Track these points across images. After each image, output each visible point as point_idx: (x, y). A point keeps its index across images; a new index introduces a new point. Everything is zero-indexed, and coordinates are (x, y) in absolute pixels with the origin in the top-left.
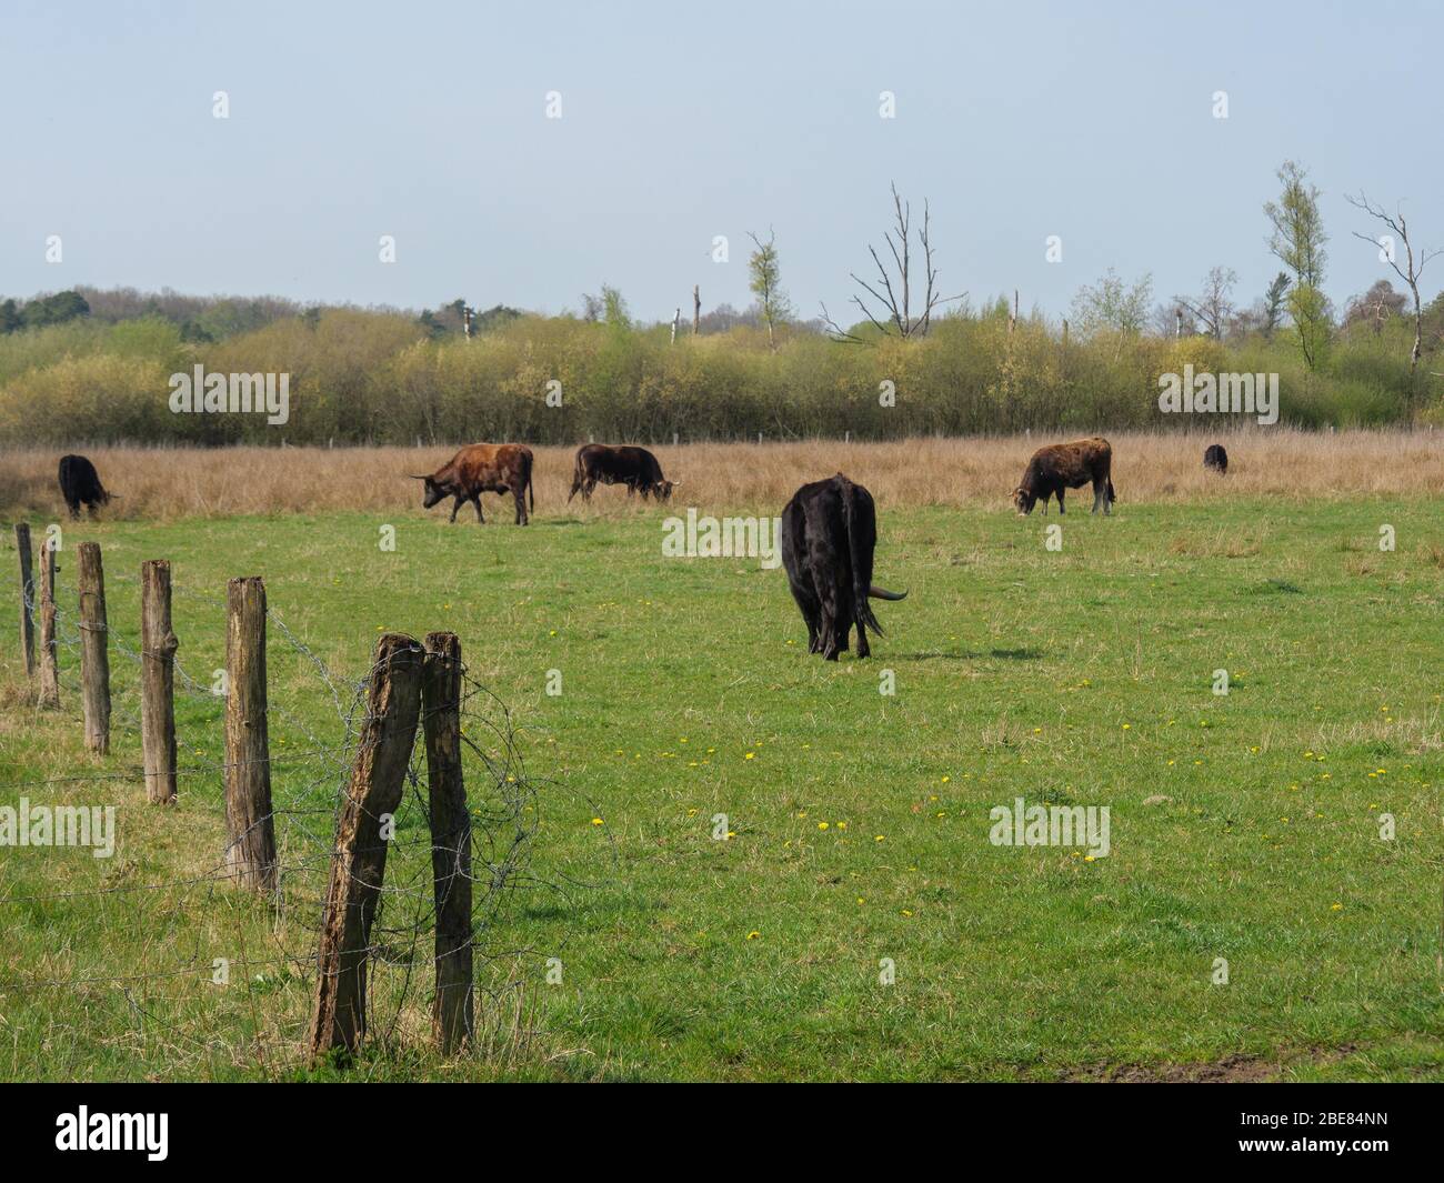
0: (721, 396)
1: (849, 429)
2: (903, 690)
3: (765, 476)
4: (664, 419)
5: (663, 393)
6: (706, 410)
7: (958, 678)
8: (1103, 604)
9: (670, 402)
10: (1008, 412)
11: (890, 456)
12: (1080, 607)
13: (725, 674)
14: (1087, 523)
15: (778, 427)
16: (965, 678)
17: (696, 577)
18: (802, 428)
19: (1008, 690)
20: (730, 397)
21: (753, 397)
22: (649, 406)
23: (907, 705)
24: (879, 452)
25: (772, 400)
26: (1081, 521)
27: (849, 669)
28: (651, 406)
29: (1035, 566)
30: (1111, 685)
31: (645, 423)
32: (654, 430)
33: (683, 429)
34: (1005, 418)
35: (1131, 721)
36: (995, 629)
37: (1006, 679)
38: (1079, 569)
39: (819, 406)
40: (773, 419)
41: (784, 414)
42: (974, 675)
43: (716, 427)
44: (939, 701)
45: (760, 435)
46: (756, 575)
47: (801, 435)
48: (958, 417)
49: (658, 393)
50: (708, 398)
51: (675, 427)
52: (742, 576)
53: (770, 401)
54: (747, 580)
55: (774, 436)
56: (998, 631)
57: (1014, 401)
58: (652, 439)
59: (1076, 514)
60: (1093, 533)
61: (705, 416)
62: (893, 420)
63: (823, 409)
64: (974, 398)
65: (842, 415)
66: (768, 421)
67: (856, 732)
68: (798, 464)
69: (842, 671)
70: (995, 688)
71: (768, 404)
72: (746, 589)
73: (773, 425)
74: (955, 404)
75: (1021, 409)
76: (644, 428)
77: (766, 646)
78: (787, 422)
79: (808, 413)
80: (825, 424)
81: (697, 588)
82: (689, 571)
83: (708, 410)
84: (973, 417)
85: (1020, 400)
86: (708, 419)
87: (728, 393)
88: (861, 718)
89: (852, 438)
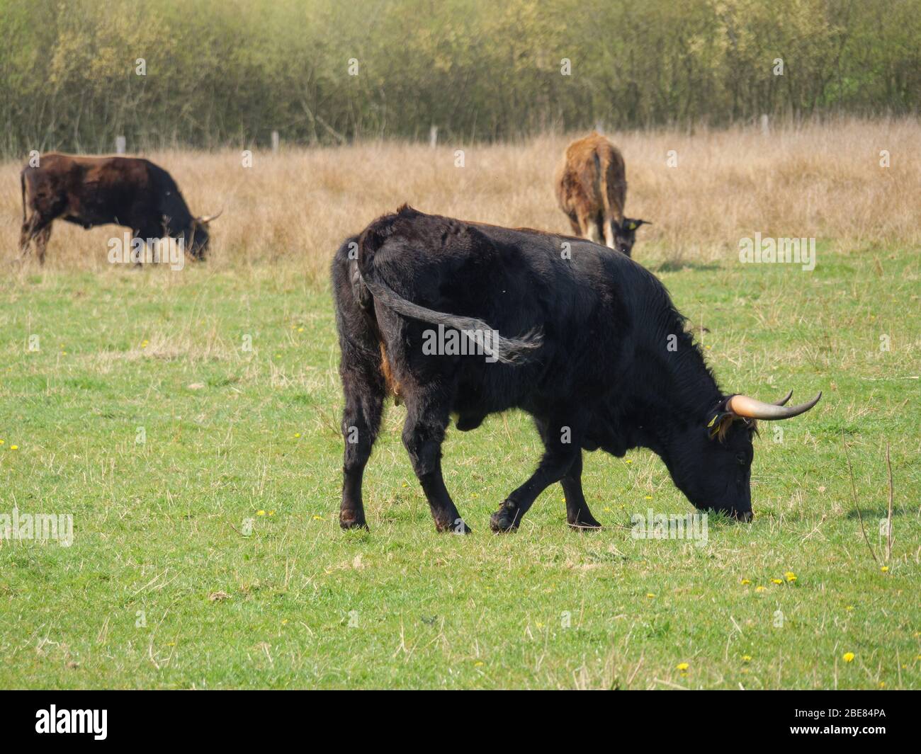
0: (202, 67)
1: (437, 122)
2: (450, 597)
3: (268, 210)
4: (100, 110)
5: (96, 64)
6: (174, 92)
7: (554, 572)
8: (851, 432)
9: (110, 80)
10: (727, 85)
11: (503, 169)
12: (808, 436)
13: (129, 573)
14: (848, 283)
15: (307, 121)
16: (567, 572)
17: (111, 397)
18: (350, 124)
19: (644, 593)
20: (219, 69)
21: (260, 67)
22: (70, 87)
23: (449, 624)
24: (485, 163)
25: (294, 72)
26: (839, 280)
27: (357, 561)
28: (74, 86)
29: (739, 364)
30: (835, 580)
31: (65, 118)
32: (80, 130)
33: (135, 128)
34: (721, 93)
35: (859, 644)
36: (645, 480)
37: (643, 574)
38: (819, 368)
39: (381, 81)
40: (296, 106)
41: (319, 97)
42: (586, 567)
43: (193, 123)
44: (512, 616)
45: (275, 136)
46: (224, 390)
47: (350, 135)
48: (638, 95)
49: (85, 64)
50: (179, 71)
51: (118, 124)
52: (197, 393)
53: (290, 74)
54: (203, 401)
55: (299, 136)
56: (649, 486)
57: (739, 65)
58: (77, 145)
59: (831, 268)
60: (855, 303)
61: (173, 103)
62: (517, 103)
63: (389, 87)
64: (666, 60)
65: (425, 96)
66: (289, 110)
67: (346, 676)
68: (334, 187)
69: (343, 565)
70: (621, 590)
71: (287, 78)
72: (201, 417)
73: (299, 118)
74: (631, 73)
75: (752, 79)
76: (62, 127)
77: (216, 521)
78: (323, 112)
79: (361, 93)
80: (393, 114)
81: (111, 416)
82: (102, 387)
83: (178, 93)
84: (662, 93)
85: (746, 63)
86: (179, 109)
87: (215, 61)
88: (360, 651)
89: (443, 138)
